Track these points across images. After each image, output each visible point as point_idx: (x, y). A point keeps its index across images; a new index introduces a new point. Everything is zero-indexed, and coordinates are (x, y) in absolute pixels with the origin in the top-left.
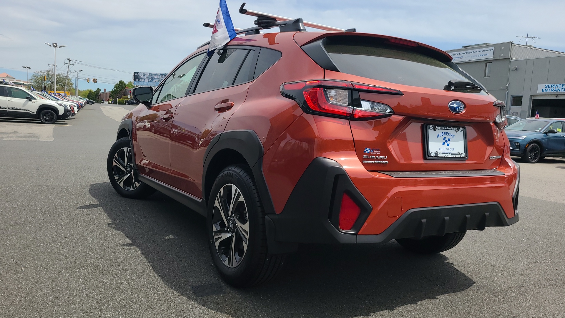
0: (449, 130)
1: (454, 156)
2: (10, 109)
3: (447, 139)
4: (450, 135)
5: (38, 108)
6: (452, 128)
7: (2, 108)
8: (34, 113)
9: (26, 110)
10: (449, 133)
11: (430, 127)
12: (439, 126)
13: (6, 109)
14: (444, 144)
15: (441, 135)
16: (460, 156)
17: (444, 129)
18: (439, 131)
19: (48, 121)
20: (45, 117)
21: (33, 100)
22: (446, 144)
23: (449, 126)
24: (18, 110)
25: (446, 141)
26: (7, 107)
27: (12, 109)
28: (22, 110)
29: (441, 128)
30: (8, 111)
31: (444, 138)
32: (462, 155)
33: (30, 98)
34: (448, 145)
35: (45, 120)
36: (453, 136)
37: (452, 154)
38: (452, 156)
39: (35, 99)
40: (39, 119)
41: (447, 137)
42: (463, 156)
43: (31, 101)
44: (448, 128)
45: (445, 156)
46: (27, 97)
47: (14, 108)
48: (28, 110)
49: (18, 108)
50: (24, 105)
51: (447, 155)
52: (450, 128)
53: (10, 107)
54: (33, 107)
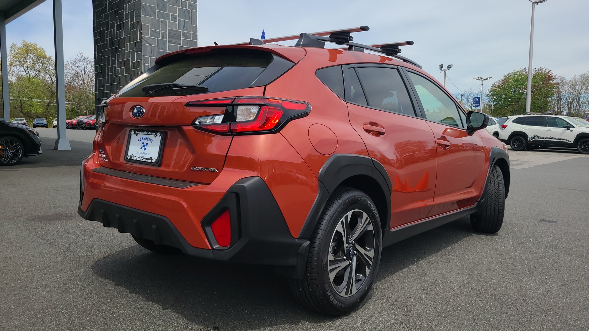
0: (147, 134)
1: (145, 160)
2: (547, 138)
3: (145, 144)
4: (148, 139)
5: (576, 136)
6: (150, 133)
7: (540, 137)
8: (571, 142)
9: (563, 139)
10: (148, 138)
11: (132, 132)
12: (138, 131)
13: (543, 138)
14: (141, 148)
15: (141, 139)
16: (150, 161)
17: (143, 134)
18: (140, 136)
19: (586, 151)
20: (583, 147)
21: (571, 129)
22: (143, 148)
23: (148, 131)
24: (555, 139)
25: (144, 145)
26: (545, 137)
27: (549, 138)
28: (559, 139)
29: (140, 133)
30: (545, 140)
31: (143, 143)
32: (153, 160)
33: (568, 127)
34: (145, 149)
35: (583, 149)
36: (151, 141)
37: (144, 158)
38: (143, 160)
39: (574, 127)
40: (576, 149)
41: (146, 142)
42: (153, 162)
43: (569, 130)
44: (146, 133)
45: (137, 160)
46: (564, 126)
47: (551, 138)
48: (565, 139)
49: (555, 138)
50: (562, 133)
51: (139, 159)
52: (148, 133)
53: (547, 136)
54: (570, 136)
